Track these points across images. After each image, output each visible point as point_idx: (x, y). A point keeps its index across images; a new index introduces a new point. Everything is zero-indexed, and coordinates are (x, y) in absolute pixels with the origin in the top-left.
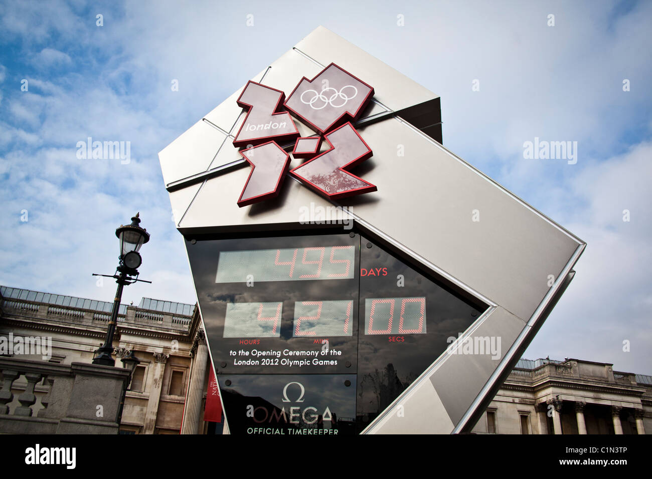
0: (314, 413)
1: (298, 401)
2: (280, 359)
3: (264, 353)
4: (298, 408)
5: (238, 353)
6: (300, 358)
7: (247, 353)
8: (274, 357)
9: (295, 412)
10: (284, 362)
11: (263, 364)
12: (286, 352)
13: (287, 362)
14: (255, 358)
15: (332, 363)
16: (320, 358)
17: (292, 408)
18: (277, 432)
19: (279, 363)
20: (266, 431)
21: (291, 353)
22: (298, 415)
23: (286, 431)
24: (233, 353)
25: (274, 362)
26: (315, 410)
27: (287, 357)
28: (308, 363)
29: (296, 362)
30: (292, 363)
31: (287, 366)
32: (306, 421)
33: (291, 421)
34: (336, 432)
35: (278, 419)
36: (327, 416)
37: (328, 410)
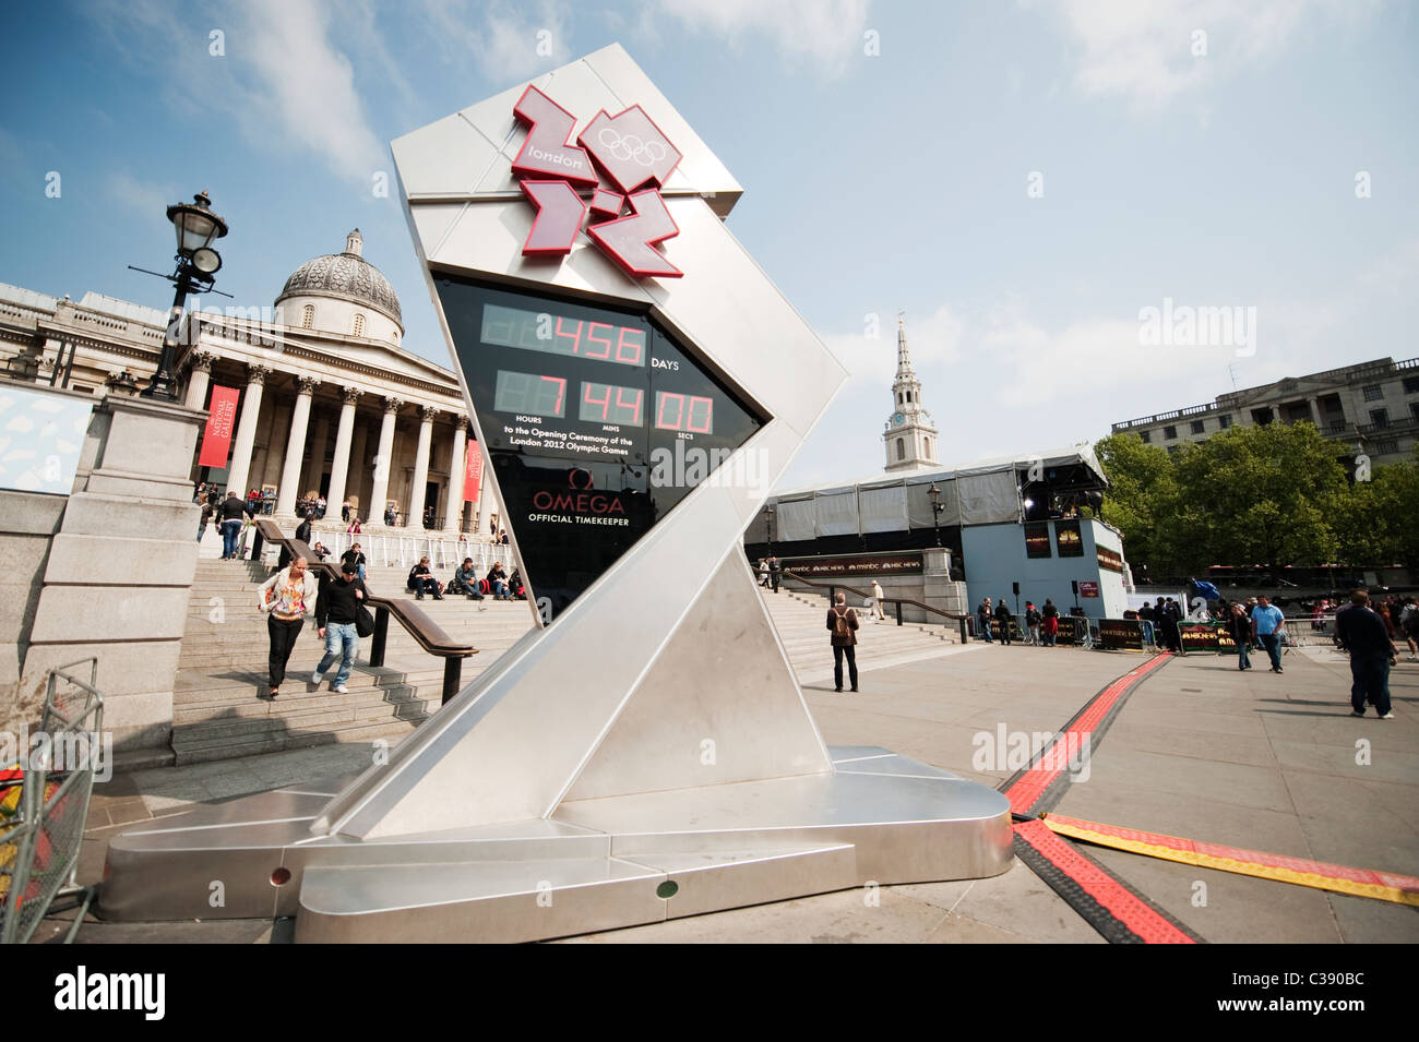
0: (605, 502)
1: (586, 488)
2: (566, 442)
3: (547, 434)
4: (586, 496)
5: (514, 431)
6: (589, 444)
7: (527, 432)
8: (559, 440)
9: (582, 499)
10: (570, 446)
11: (546, 446)
12: (573, 436)
13: (574, 446)
14: (536, 438)
15: (622, 452)
16: (610, 446)
17: (579, 497)
18: (564, 519)
19: (565, 446)
20: (551, 518)
21: (578, 437)
22: (586, 503)
23: (574, 519)
24: (510, 430)
25: (559, 445)
26: (604, 498)
27: (574, 441)
28: (596, 449)
29: (584, 448)
30: (578, 448)
31: (573, 451)
32: (594, 510)
33: (579, 510)
34: (626, 522)
35: (564, 506)
36: (617, 506)
37: (617, 500)
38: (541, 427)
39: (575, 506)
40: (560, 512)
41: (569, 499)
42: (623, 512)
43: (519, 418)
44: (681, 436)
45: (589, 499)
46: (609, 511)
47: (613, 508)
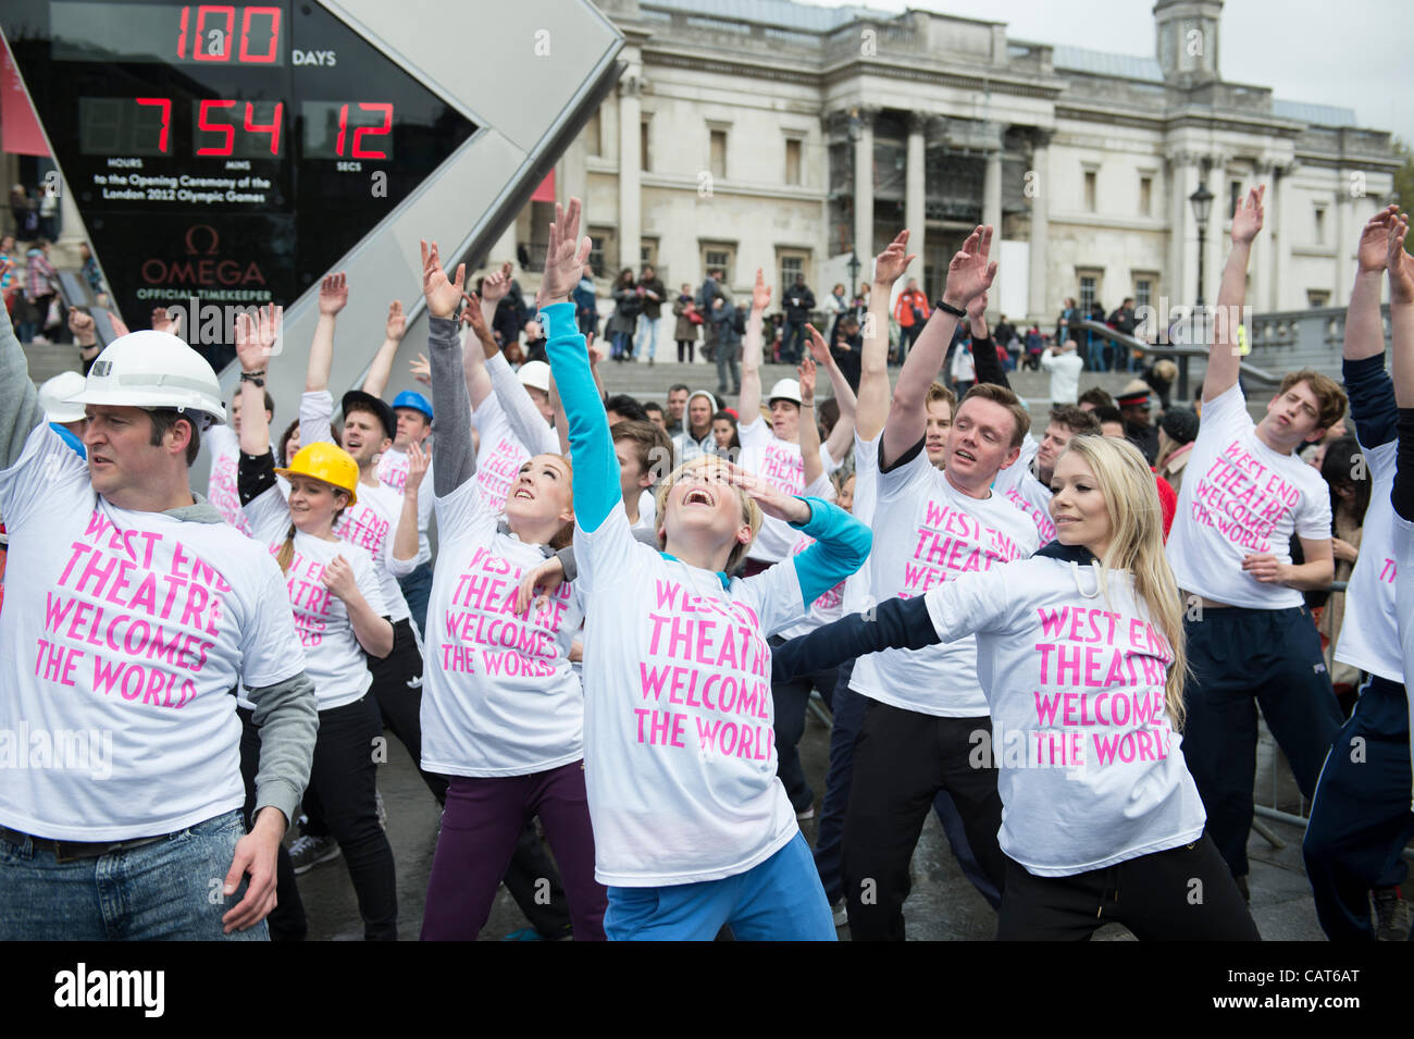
0: (236, 270)
1: (210, 252)
3: (151, 181)
4: (210, 263)
5: (108, 181)
6: (208, 190)
7: (123, 181)
8: (167, 188)
9: (206, 267)
10: (183, 195)
11: (151, 197)
12: (186, 181)
13: (189, 195)
14: (136, 189)
15: (256, 198)
16: (238, 190)
17: (201, 264)
18: (183, 295)
19: (176, 196)
21: (193, 182)
22: (211, 272)
23: (195, 295)
24: (100, 179)
25: (168, 195)
26: (235, 264)
27: (187, 188)
28: (219, 197)
29: (202, 196)
30: (194, 197)
31: (188, 202)
32: (225, 282)
33: (202, 281)
34: (267, 295)
35: (182, 277)
36: (253, 274)
37: (253, 266)
38: (143, 173)
39: (196, 273)
40: (179, 286)
41: (189, 268)
42: (264, 282)
43: (112, 163)
44: (343, 167)
45: (214, 268)
46: (244, 282)
47: (248, 277)
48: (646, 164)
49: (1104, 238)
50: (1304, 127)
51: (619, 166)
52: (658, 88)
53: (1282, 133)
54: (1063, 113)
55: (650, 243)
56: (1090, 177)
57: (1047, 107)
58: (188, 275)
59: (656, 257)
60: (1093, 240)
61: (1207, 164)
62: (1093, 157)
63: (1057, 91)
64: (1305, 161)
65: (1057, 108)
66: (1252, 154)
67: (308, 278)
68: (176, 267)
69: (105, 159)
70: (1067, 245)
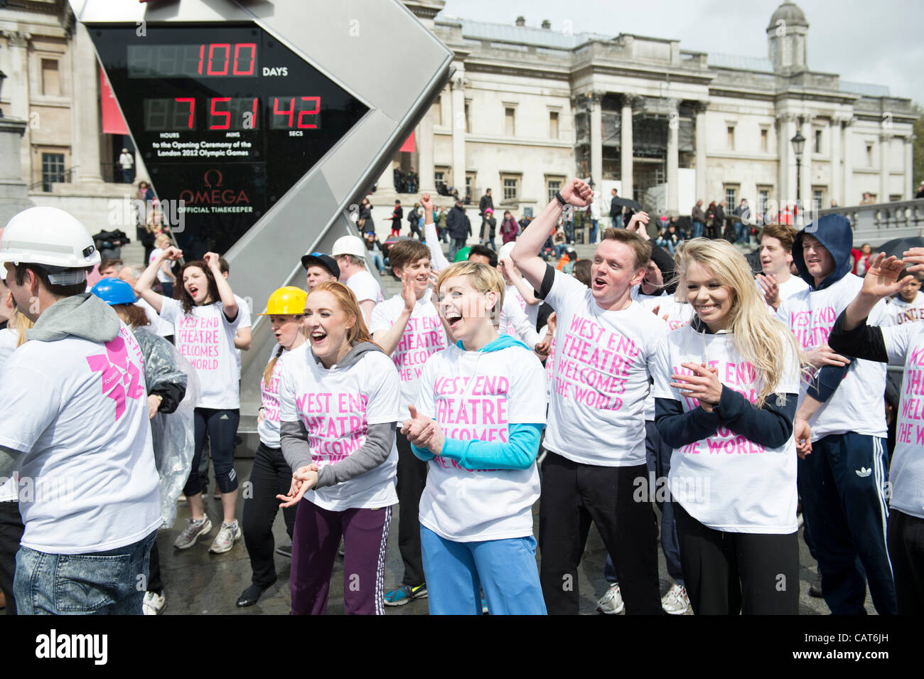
0: (233, 195)
1: (218, 185)
2: (199, 150)
3: (184, 145)
4: (218, 191)
5: (160, 146)
6: (216, 149)
7: (169, 146)
8: (193, 149)
9: (216, 194)
10: (202, 153)
11: (184, 155)
12: (204, 145)
13: (205, 153)
14: (176, 150)
15: (244, 153)
16: (233, 149)
17: (213, 192)
18: (203, 210)
19: (198, 153)
20: (194, 210)
21: (208, 145)
22: (218, 197)
23: (210, 210)
24: (156, 145)
25: (194, 153)
26: (232, 192)
27: (205, 149)
28: (222, 153)
29: (213, 153)
30: (209, 154)
31: (205, 157)
32: (225, 201)
33: (213, 202)
34: (250, 209)
35: (202, 200)
36: (242, 197)
37: (242, 192)
38: (179, 141)
39: (210, 198)
40: (201, 206)
41: (206, 195)
42: (248, 202)
43: (162, 135)
44: (292, 134)
45: (221, 194)
46: (237, 202)
47: (239, 199)
48: (468, 130)
49: (740, 166)
50: (858, 97)
51: (452, 131)
52: (475, 84)
53: (845, 101)
54: (713, 92)
55: (471, 174)
56: (731, 130)
57: (705, 89)
58: (206, 198)
59: (474, 183)
60: (733, 167)
61: (801, 120)
62: (732, 118)
63: (710, 79)
64: (860, 117)
65: (710, 90)
66: (828, 114)
67: (273, 198)
68: (199, 194)
69: (158, 133)
70: (719, 170)
